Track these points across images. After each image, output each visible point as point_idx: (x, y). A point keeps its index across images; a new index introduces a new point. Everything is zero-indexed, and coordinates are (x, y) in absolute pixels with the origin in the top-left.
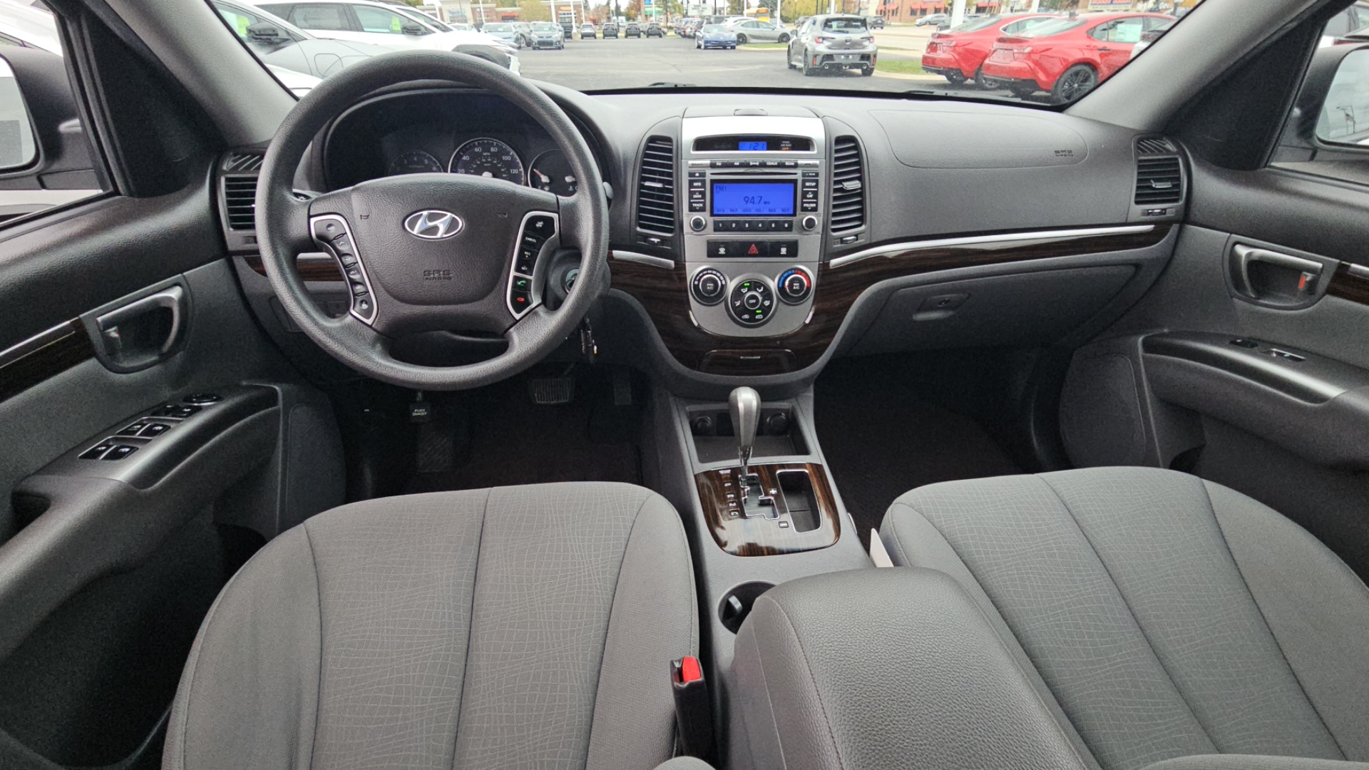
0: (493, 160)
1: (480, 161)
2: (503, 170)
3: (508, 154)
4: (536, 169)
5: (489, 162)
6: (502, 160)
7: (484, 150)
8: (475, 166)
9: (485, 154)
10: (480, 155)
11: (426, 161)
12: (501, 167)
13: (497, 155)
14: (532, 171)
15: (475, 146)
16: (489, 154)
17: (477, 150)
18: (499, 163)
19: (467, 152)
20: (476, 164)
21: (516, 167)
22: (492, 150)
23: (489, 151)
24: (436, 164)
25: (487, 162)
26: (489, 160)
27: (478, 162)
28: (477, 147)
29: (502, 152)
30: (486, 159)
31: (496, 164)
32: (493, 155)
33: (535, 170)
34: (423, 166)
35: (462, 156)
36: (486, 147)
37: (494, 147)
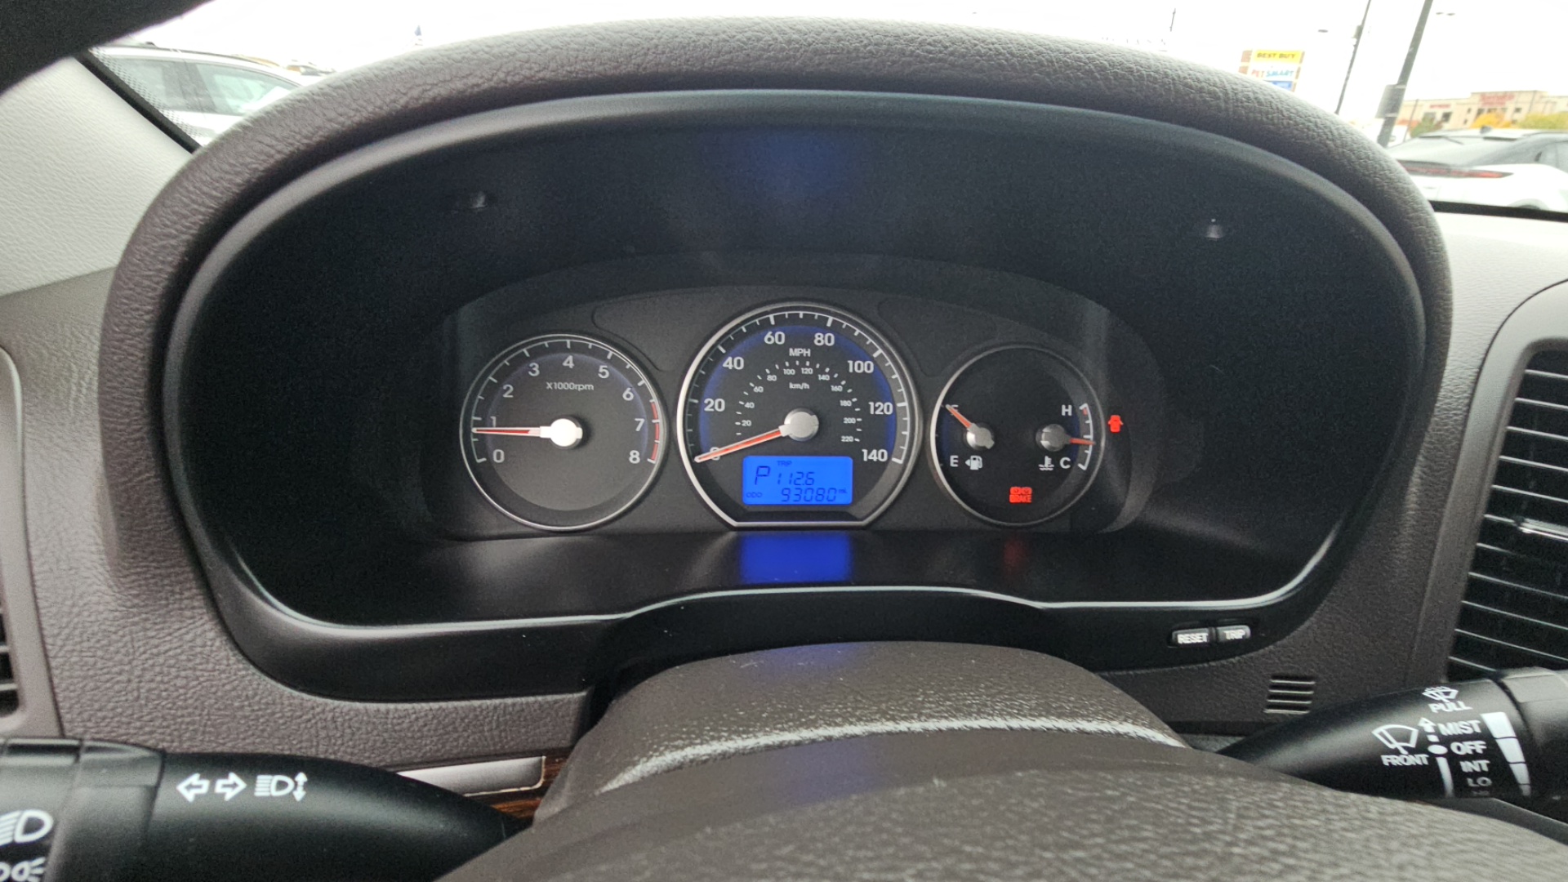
0: (817, 372)
1: (779, 374)
2: (845, 403)
3: (866, 356)
4: (951, 404)
5: (806, 378)
6: (845, 374)
7: (792, 342)
8: (759, 389)
9: (795, 352)
10: (780, 353)
11: (604, 371)
12: (844, 395)
13: (833, 358)
14: (943, 411)
15: (765, 325)
16: (807, 352)
17: (770, 338)
18: (837, 382)
19: (739, 347)
20: (764, 383)
21: (887, 395)
22: (821, 339)
23: (808, 342)
24: (635, 379)
25: (799, 378)
26: (809, 371)
27: (772, 378)
28: (774, 329)
29: (849, 348)
30: (798, 369)
31: (828, 384)
32: (820, 354)
33: (948, 407)
34: (591, 387)
35: (724, 357)
36: (800, 332)
37: (825, 330)
